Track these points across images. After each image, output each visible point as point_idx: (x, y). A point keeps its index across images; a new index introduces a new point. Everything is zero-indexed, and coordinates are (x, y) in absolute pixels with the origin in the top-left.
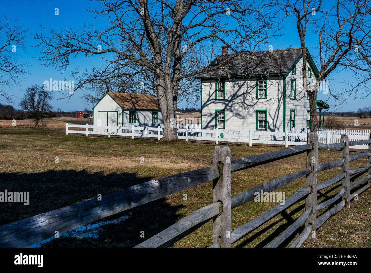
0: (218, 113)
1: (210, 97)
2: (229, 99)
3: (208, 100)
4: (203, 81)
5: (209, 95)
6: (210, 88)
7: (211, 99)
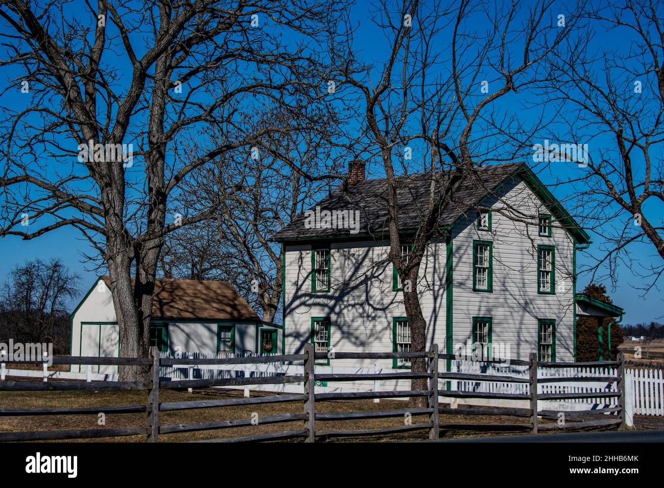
0: (317, 327)
1: (298, 289)
2: (337, 295)
3: (296, 297)
4: (287, 248)
5: (297, 285)
6: (300, 267)
7: (300, 293)
